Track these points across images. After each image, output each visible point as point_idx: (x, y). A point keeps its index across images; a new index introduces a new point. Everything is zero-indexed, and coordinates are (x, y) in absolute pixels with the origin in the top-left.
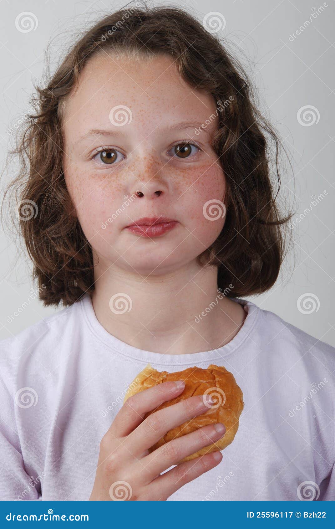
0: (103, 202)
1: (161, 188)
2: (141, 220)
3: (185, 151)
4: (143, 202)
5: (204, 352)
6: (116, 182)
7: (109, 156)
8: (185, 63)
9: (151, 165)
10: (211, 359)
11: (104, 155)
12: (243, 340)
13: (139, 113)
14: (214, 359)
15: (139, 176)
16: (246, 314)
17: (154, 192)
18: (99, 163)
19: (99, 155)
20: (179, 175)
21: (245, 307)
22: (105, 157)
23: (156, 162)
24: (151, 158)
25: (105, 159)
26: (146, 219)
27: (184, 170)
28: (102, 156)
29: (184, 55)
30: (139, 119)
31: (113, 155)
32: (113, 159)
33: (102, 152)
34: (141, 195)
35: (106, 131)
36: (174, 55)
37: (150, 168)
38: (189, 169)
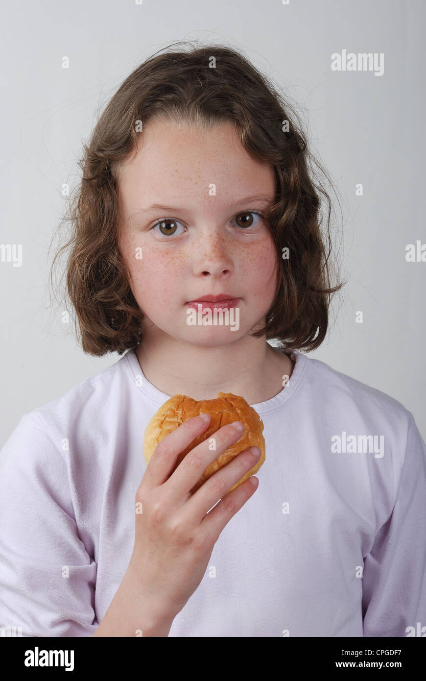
0: (166, 280)
1: (227, 267)
2: (205, 297)
3: (246, 220)
4: (208, 279)
5: (257, 404)
6: (180, 259)
7: (168, 227)
8: (249, 133)
9: (217, 243)
10: (265, 411)
11: (164, 225)
12: (295, 389)
13: (204, 190)
14: (268, 410)
15: (206, 255)
16: (293, 363)
17: (222, 271)
18: (157, 233)
19: (158, 226)
20: (243, 251)
21: (292, 356)
22: (164, 228)
23: (221, 239)
24: (216, 236)
25: (164, 230)
26: (209, 296)
27: (247, 246)
28: (161, 227)
29: (248, 125)
30: (205, 196)
31: (172, 225)
32: (173, 231)
33: (161, 223)
34: (206, 273)
35: (171, 207)
36: (239, 125)
37: (216, 247)
38: (252, 243)
